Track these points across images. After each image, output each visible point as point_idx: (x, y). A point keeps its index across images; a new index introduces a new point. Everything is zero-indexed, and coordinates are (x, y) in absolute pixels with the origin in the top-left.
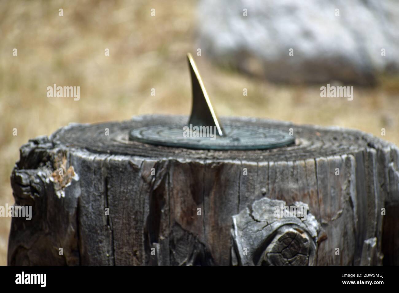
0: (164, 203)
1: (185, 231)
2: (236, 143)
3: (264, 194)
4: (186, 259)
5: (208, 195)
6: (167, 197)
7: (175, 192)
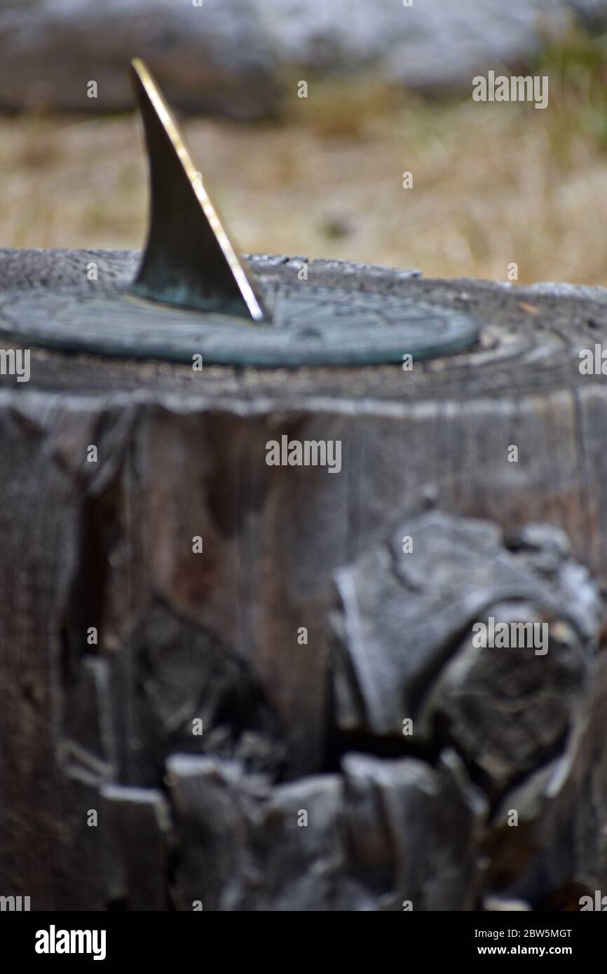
0: (118, 533)
1: (184, 620)
2: (313, 345)
3: (429, 505)
4: (186, 710)
5: (258, 506)
6: (127, 516)
7: (154, 500)
